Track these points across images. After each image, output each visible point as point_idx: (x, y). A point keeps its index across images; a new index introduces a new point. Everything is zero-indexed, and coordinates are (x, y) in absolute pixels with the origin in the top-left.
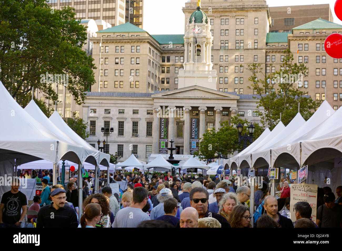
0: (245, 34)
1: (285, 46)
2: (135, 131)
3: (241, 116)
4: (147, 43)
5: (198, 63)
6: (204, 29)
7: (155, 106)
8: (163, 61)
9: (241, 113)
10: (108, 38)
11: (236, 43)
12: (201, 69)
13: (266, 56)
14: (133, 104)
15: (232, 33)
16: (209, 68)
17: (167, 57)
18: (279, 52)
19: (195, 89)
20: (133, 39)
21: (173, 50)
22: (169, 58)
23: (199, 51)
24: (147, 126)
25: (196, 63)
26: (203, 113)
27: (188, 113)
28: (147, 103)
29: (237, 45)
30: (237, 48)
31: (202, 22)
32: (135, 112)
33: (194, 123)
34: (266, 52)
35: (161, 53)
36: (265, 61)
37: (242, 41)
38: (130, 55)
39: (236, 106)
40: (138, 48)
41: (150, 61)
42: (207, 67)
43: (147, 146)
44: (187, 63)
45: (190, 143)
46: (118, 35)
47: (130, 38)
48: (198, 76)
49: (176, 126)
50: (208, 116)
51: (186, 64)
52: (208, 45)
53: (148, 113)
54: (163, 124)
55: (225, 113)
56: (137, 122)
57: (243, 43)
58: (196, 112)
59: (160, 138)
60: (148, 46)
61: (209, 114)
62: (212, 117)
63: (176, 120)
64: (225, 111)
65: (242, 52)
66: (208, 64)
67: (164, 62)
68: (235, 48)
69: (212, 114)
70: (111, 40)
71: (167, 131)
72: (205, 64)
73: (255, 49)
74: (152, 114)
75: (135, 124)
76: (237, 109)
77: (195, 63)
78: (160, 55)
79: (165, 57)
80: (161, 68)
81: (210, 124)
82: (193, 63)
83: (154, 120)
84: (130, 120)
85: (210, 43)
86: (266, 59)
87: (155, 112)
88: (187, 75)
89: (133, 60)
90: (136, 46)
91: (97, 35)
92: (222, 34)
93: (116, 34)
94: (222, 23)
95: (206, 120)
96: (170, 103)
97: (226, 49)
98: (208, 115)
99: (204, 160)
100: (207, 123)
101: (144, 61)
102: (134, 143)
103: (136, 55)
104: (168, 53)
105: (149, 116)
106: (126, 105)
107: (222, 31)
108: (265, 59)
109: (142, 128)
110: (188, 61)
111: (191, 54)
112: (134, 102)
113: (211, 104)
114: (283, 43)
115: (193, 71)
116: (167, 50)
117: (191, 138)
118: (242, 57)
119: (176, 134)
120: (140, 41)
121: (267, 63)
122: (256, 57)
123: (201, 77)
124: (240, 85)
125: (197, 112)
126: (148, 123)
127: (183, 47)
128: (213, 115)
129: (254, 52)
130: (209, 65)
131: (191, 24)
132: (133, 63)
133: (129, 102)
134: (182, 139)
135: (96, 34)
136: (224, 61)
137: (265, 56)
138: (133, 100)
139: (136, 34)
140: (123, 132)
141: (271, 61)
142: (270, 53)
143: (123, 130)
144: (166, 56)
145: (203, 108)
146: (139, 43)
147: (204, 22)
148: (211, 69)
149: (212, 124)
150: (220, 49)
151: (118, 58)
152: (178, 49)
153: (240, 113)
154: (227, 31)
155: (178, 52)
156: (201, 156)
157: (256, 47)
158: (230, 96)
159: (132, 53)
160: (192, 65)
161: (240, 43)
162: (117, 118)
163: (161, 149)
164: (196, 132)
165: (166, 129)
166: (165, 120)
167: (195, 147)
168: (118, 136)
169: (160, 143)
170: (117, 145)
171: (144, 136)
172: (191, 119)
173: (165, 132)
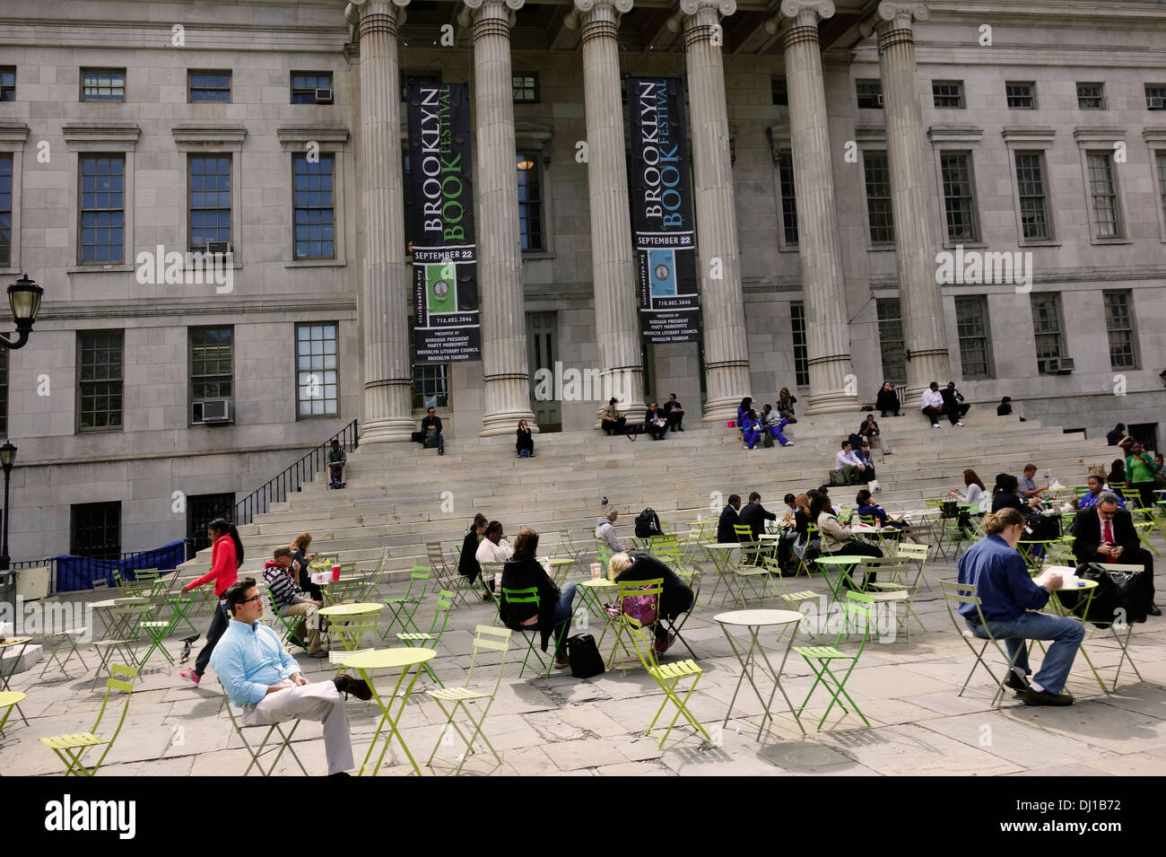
27: (610, 36)
32: (208, 85)
33: (650, 116)
45: (640, 263)
53: (299, 96)
54: (431, 125)
56: (225, 159)
74: (327, 99)
84: (169, 141)
102: (198, 313)
105: (307, 113)
106: (134, 37)
109: (262, 197)
112: (196, 16)
133: (158, 12)
134: (543, 264)
140: (118, 235)
163: (428, 328)
164: (669, 177)
165: (459, 169)
166: (443, 94)
167: (670, 292)
168: (81, 269)
169: (415, 281)
170: (74, 335)
171: (278, 259)
172: (631, 88)
173: (452, 188)
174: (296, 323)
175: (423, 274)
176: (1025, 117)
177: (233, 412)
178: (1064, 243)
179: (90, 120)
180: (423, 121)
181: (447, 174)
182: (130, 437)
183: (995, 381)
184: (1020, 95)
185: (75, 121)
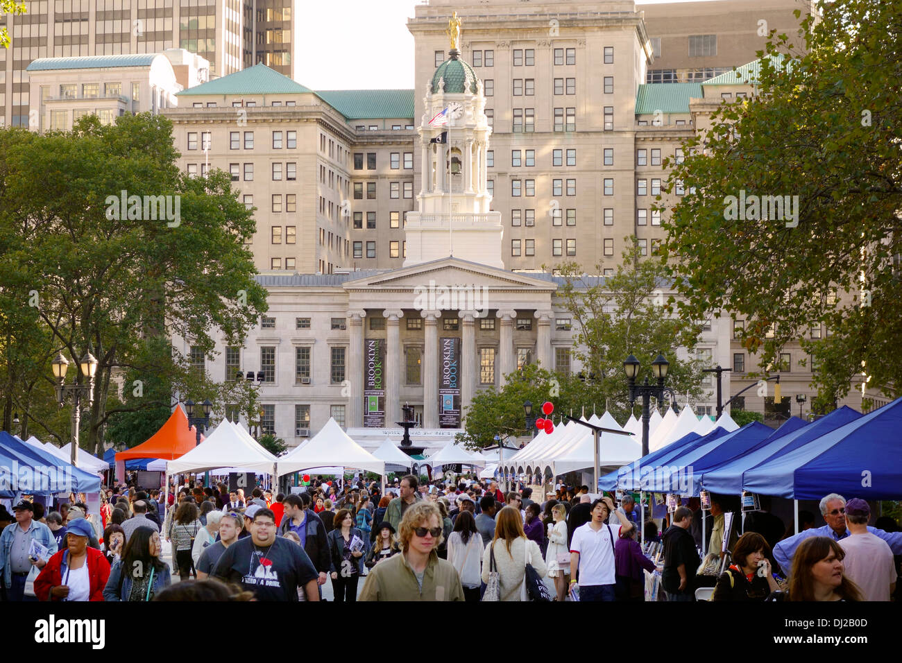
0: (577, 92)
1: (688, 122)
2: (303, 371)
3: (563, 328)
4: (315, 124)
5: (455, 195)
6: (468, 108)
7: (353, 309)
8: (358, 165)
9: (563, 322)
10: (210, 111)
11: (555, 116)
12: (463, 210)
13: (637, 151)
14: (296, 304)
15: (543, 88)
16: (481, 206)
17: (368, 154)
18: (671, 139)
19: (451, 267)
20: (278, 113)
21: (383, 136)
22: (372, 156)
23: (456, 161)
24: (333, 357)
25: (450, 194)
26: (470, 326)
27: (432, 325)
28: (331, 302)
29: (559, 120)
30: (558, 129)
31: (463, 89)
32: (303, 323)
33: (447, 351)
34: (636, 140)
35: (352, 145)
36: (633, 163)
37: (570, 111)
38: (269, 155)
39: (548, 306)
40: (291, 136)
41: (322, 168)
42: (477, 204)
43: (334, 408)
44: (427, 195)
45: (440, 399)
46: (235, 100)
47: (270, 110)
48: (456, 228)
49: (403, 358)
50: (482, 332)
51: (424, 198)
52: (480, 147)
53: (334, 327)
54: (372, 352)
55: (524, 322)
56: (308, 350)
57: (574, 115)
58: (451, 322)
59: (366, 387)
60: (319, 130)
61: (483, 326)
62: (492, 333)
63: (403, 341)
64: (522, 319)
65: (572, 141)
66: (479, 195)
67: (361, 168)
68: (552, 130)
69: (492, 327)
70: (217, 115)
71: (382, 372)
72: (471, 197)
73: (606, 131)
74: (344, 328)
75: (303, 354)
76: (552, 315)
77: (447, 194)
78: (348, 150)
79: (362, 154)
80: (352, 185)
81: (488, 350)
82: (443, 194)
83: (350, 342)
84: (290, 343)
85: (483, 143)
86: (636, 159)
87: (351, 325)
88: (427, 225)
89: (277, 168)
90: (285, 133)
91: (179, 102)
92: (518, 91)
93: (230, 100)
94: (518, 62)
95: (476, 341)
96: (389, 301)
97: (530, 133)
98: (481, 329)
99: (475, 448)
100: (479, 348)
101: (307, 171)
102: (298, 400)
103: (286, 155)
104: (371, 143)
105: (337, 333)
107: (517, 84)
108: (633, 158)
109: (320, 362)
110: (429, 190)
111: (437, 171)
112: (299, 300)
114: (683, 115)
115: (442, 216)
116: (368, 137)
117: (441, 385)
118: (571, 153)
119: (403, 377)
120: (297, 117)
121: (639, 169)
122: (609, 153)
123: (463, 231)
124: (568, 228)
125: (455, 321)
126: (333, 350)
127: (411, 128)
128: (494, 329)
129: (604, 141)
130: (482, 199)
131: (434, 96)
132: (277, 176)
133: (286, 299)
134: (420, 389)
135: (176, 98)
136: (523, 164)
137: (633, 150)
138: (297, 294)
139: (284, 99)
140: (273, 374)
141: (649, 163)
142: (648, 143)
143: (273, 368)
144: (365, 151)
145: (469, 313)
146: (292, 124)
147: (468, 89)
148: (487, 210)
149: (492, 351)
150: (511, 131)
151: (238, 164)
152: (398, 133)
153: (559, 322)
154: (530, 84)
155: (398, 140)
156: (469, 442)
157: (608, 126)
158: (535, 284)
159: (275, 151)
160: (439, 200)
161: (565, 115)
162: (257, 340)
163: (369, 415)
164: (453, 371)
165: (380, 367)
166: (376, 343)
167: (450, 409)
168: (261, 385)
169: (365, 400)
171: (325, 383)
172: (441, 341)
173: (378, 372)
174: (331, 405)
175: (367, 398)
177: (309, 433)
179: (264, 336)
180: (369, 351)
181: (377, 368)
185: (260, 336)
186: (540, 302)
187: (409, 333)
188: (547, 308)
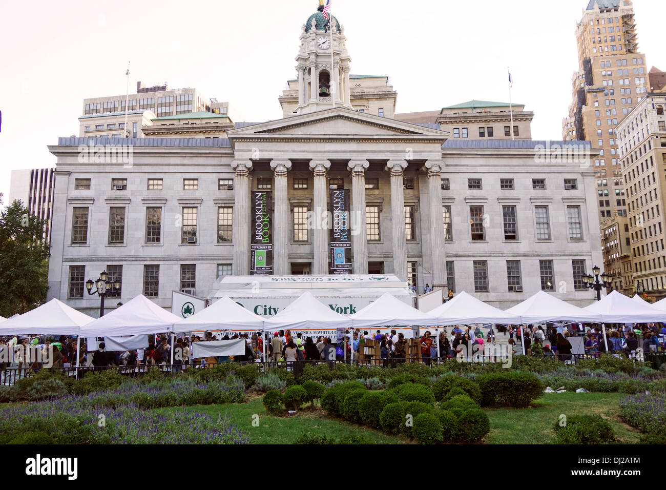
2: (189, 231)
3: (442, 188)
6: (335, 40)
7: (238, 160)
9: (442, 182)
10: (170, 127)
14: (184, 165)
19: (338, 116)
26: (361, 176)
27: (323, 175)
28: (219, 163)
32: (189, 184)
33: (337, 203)
39: (439, 156)
43: (220, 268)
45: (331, 252)
46: (185, 122)
47: (204, 126)
50: (367, 191)
53: (221, 187)
54: (259, 205)
58: (336, 181)
59: (253, 241)
61: (367, 186)
62: (376, 192)
64: (412, 170)
71: (270, 224)
74: (231, 188)
77: (320, 103)
81: (373, 208)
83: (236, 201)
84: (176, 203)
85: (347, 68)
87: (238, 175)
91: (154, 124)
93: (182, 122)
96: (277, 151)
102: (184, 260)
105: (224, 193)
106: (166, 169)
109: (207, 222)
110: (305, 103)
111: (312, 88)
112: (186, 161)
113: (378, 152)
117: (332, 238)
125: (340, 182)
126: (220, 208)
128: (377, 189)
131: (308, 33)
133: (173, 161)
135: (152, 122)
138: (184, 156)
139: (212, 121)
140: (159, 234)
143: (159, 228)
145: (359, 162)
147: (334, 28)
149: (376, 209)
158: (426, 133)
162: (143, 200)
163: (255, 271)
165: (268, 219)
166: (263, 195)
167: (342, 262)
168: (146, 245)
169: (252, 255)
170: (143, 266)
171: (212, 242)
172: (331, 193)
173: (265, 226)
174: (217, 264)
175: (255, 253)
176: (508, 193)
177: (195, 293)
178: (522, 241)
179: (150, 197)
180: (256, 204)
181: (265, 221)
182: (160, 300)
183: (489, 294)
184: (507, 184)
185: (145, 197)
186: (431, 152)
187: (296, 192)
188: (437, 158)
